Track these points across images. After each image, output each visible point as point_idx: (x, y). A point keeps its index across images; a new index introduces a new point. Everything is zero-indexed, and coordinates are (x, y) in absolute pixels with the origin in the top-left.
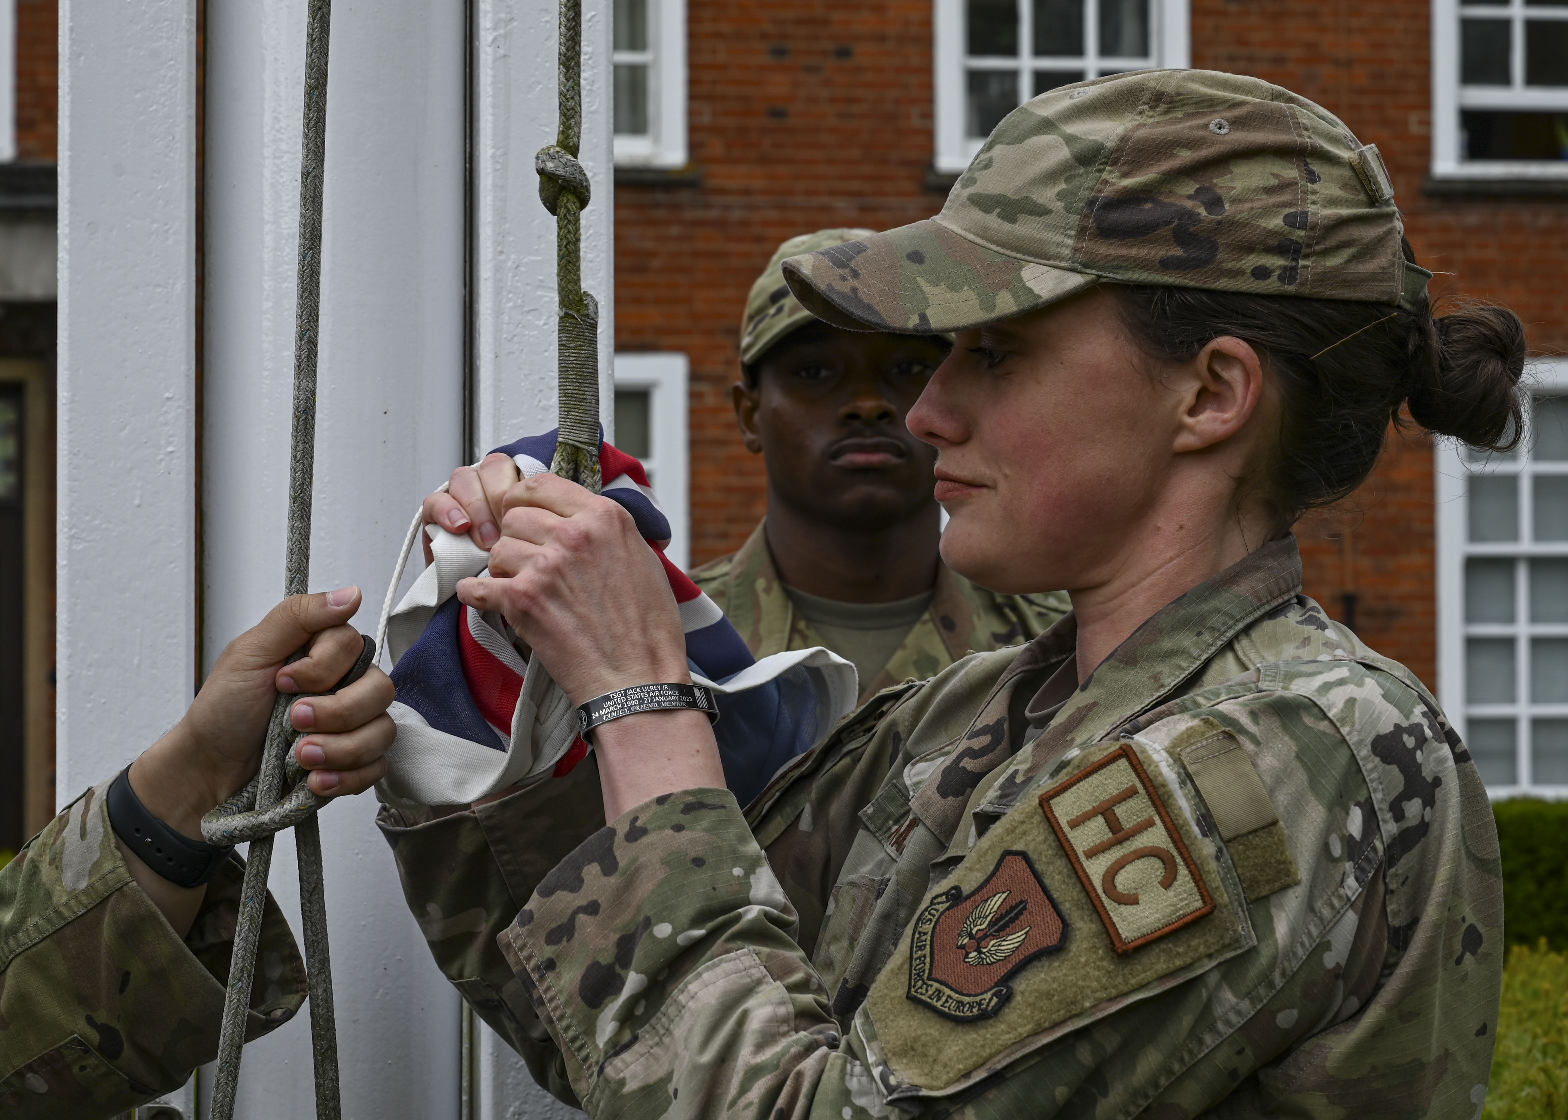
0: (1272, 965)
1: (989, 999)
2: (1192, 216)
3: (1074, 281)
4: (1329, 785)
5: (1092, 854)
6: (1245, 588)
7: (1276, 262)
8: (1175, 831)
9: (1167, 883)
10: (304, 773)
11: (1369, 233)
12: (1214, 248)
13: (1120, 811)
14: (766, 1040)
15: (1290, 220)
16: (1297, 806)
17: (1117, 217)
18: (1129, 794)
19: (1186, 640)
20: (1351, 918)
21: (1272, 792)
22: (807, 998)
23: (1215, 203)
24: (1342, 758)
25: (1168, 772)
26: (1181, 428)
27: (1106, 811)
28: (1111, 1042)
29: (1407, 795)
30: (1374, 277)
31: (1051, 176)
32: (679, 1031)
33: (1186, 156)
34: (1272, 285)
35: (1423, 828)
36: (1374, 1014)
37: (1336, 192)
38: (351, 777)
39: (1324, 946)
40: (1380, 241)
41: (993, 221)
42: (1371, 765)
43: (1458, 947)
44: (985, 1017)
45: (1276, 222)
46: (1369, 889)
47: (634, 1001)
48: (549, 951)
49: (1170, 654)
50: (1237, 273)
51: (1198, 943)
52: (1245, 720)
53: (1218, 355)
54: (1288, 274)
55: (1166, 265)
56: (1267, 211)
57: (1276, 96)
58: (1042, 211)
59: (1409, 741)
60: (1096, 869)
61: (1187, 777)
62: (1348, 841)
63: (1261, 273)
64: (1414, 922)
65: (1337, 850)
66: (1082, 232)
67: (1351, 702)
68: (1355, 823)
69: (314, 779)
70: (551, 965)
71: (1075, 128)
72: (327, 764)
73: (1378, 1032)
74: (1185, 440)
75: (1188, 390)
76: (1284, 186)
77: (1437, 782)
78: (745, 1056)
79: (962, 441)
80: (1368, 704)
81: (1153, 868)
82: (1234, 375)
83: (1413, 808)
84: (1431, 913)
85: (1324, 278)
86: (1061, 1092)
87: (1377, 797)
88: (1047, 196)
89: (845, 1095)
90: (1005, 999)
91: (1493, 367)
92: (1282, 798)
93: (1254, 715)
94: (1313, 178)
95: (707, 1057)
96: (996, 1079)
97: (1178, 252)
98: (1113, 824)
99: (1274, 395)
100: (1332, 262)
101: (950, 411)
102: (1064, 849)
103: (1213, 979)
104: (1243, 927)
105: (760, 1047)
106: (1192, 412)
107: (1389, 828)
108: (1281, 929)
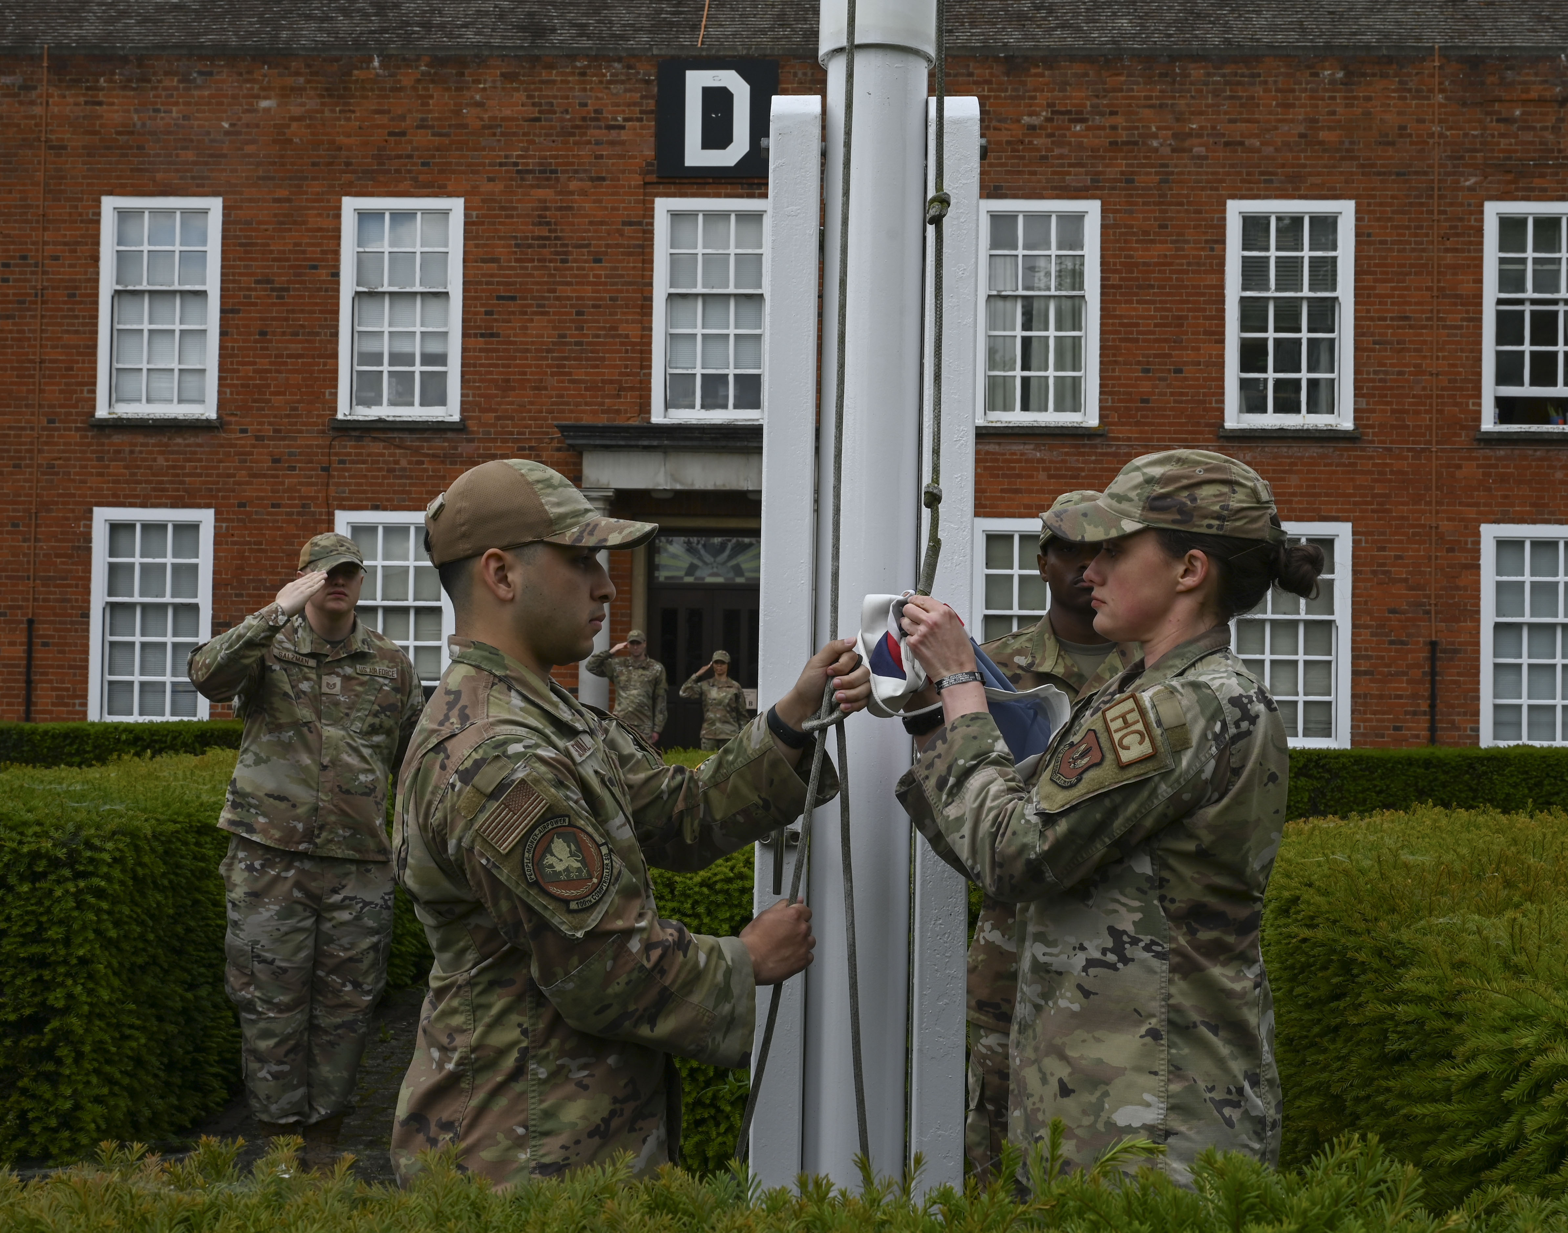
0: (1180, 776)
1: (1074, 780)
2: (1185, 504)
3: (1139, 526)
4: (1208, 713)
5: (1116, 731)
6: (1202, 644)
7: (1216, 523)
8: (1147, 725)
9: (1141, 743)
10: (838, 704)
11: (1256, 513)
12: (1192, 516)
13: (1128, 717)
14: (996, 798)
15: (1222, 508)
16: (1195, 720)
17: (1158, 503)
18: (1132, 710)
19: (1177, 662)
20: (1213, 763)
21: (1185, 714)
22: (1013, 784)
23: (1194, 499)
24: (1215, 704)
25: (1147, 704)
26: (1178, 583)
27: (1123, 717)
28: (1118, 799)
29: (1242, 719)
30: (1256, 530)
31: (1135, 487)
32: (967, 797)
33: (1185, 482)
34: (1213, 531)
35: (1249, 733)
36: (1225, 801)
37: (1243, 497)
38: (856, 705)
39: (1201, 771)
40: (1260, 517)
41: (1114, 503)
42: (1227, 707)
43: (1265, 780)
44: (1072, 786)
45: (1217, 508)
46: (1221, 752)
47: (952, 787)
48: (926, 772)
49: (1171, 667)
50: (1201, 526)
51: (1150, 765)
52: (1179, 688)
53: (1192, 556)
54: (1220, 527)
55: (1174, 522)
56: (1214, 503)
57: (1226, 461)
58: (1130, 500)
59: (1245, 701)
60: (1117, 737)
61: (1154, 706)
62: (1215, 734)
63: (1210, 526)
64: (1243, 767)
65: (1210, 736)
66: (1144, 508)
67: (1222, 685)
68: (1218, 727)
69: (842, 706)
70: (927, 777)
71: (1146, 470)
72: (847, 700)
73: (1227, 808)
74: (1180, 588)
75: (1181, 569)
76: (1222, 494)
77: (1257, 716)
78: (988, 804)
79: (1103, 584)
80: (1230, 685)
81: (1137, 737)
82: (1198, 564)
83: (1245, 725)
84: (1250, 765)
85: (1235, 529)
86: (1098, 816)
87: (1228, 719)
88: (1133, 494)
89: (1023, 816)
90: (1079, 780)
91: (1307, 567)
92: (1189, 716)
93: (1183, 686)
94: (1234, 492)
95: (976, 805)
96: (1073, 808)
97: (1178, 517)
98: (1125, 721)
99: (1214, 572)
100: (1238, 524)
101: (1098, 573)
102: (1108, 729)
103: (1157, 779)
104: (1169, 761)
105: (993, 800)
106: (1183, 577)
107: (1232, 730)
108: (1184, 763)
